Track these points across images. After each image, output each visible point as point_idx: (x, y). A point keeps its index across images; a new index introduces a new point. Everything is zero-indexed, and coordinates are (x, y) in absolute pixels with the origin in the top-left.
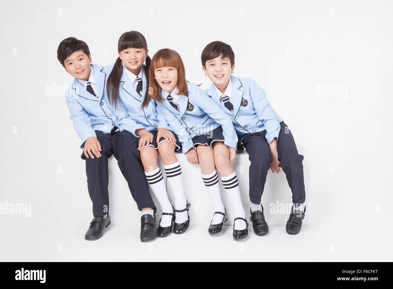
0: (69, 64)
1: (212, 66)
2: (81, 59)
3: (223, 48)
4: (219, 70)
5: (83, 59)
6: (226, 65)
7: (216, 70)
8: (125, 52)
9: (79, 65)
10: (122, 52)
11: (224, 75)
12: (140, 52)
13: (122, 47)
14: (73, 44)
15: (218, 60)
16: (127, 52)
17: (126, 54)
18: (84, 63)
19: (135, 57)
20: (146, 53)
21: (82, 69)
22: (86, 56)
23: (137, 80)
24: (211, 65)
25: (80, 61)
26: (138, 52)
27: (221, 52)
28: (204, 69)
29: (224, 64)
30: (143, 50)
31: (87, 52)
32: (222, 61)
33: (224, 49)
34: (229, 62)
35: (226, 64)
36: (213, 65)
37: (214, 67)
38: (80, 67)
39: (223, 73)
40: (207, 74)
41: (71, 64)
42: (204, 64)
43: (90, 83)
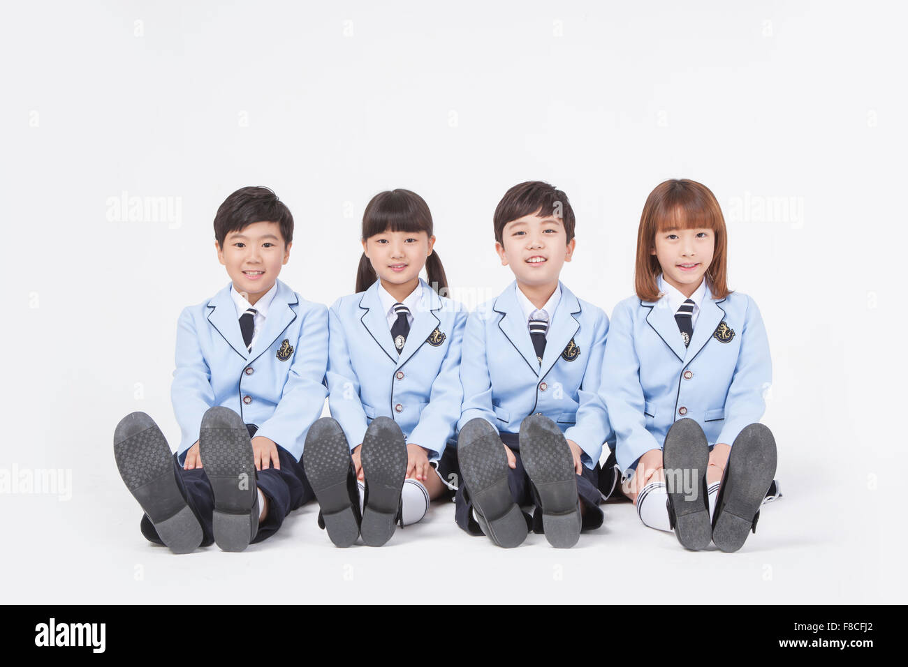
0: (235, 245)
1: (520, 236)
2: (269, 244)
3: (547, 193)
4: (535, 244)
5: (272, 245)
6: (553, 234)
7: (528, 244)
8: (378, 241)
9: (259, 256)
10: (371, 240)
11: (546, 260)
12: (415, 240)
13: (372, 228)
14: (265, 203)
15: (532, 221)
16: (383, 241)
17: (381, 244)
18: (269, 256)
19: (402, 252)
20: (430, 246)
21: (260, 268)
22: (282, 243)
23: (396, 309)
24: (515, 234)
25: (264, 247)
26: (410, 240)
27: (540, 202)
28: (501, 249)
29: (548, 231)
30: (422, 236)
31: (287, 236)
32: (544, 223)
33: (549, 195)
34: (561, 229)
35: (554, 232)
36: (521, 233)
37: (522, 238)
38: (258, 261)
39: (543, 253)
40: (508, 261)
41: (241, 245)
42: (499, 236)
43: (255, 311)
